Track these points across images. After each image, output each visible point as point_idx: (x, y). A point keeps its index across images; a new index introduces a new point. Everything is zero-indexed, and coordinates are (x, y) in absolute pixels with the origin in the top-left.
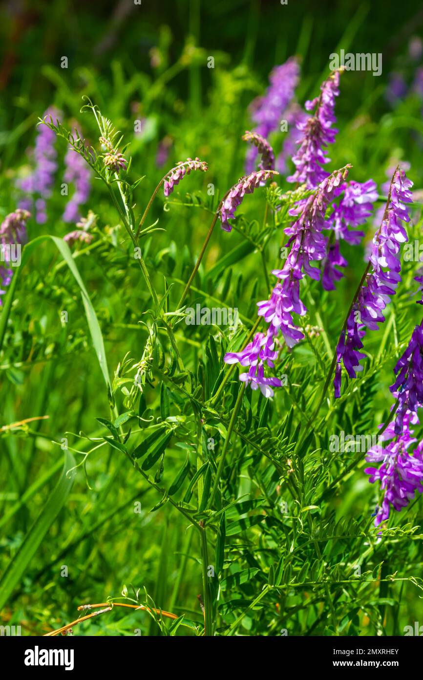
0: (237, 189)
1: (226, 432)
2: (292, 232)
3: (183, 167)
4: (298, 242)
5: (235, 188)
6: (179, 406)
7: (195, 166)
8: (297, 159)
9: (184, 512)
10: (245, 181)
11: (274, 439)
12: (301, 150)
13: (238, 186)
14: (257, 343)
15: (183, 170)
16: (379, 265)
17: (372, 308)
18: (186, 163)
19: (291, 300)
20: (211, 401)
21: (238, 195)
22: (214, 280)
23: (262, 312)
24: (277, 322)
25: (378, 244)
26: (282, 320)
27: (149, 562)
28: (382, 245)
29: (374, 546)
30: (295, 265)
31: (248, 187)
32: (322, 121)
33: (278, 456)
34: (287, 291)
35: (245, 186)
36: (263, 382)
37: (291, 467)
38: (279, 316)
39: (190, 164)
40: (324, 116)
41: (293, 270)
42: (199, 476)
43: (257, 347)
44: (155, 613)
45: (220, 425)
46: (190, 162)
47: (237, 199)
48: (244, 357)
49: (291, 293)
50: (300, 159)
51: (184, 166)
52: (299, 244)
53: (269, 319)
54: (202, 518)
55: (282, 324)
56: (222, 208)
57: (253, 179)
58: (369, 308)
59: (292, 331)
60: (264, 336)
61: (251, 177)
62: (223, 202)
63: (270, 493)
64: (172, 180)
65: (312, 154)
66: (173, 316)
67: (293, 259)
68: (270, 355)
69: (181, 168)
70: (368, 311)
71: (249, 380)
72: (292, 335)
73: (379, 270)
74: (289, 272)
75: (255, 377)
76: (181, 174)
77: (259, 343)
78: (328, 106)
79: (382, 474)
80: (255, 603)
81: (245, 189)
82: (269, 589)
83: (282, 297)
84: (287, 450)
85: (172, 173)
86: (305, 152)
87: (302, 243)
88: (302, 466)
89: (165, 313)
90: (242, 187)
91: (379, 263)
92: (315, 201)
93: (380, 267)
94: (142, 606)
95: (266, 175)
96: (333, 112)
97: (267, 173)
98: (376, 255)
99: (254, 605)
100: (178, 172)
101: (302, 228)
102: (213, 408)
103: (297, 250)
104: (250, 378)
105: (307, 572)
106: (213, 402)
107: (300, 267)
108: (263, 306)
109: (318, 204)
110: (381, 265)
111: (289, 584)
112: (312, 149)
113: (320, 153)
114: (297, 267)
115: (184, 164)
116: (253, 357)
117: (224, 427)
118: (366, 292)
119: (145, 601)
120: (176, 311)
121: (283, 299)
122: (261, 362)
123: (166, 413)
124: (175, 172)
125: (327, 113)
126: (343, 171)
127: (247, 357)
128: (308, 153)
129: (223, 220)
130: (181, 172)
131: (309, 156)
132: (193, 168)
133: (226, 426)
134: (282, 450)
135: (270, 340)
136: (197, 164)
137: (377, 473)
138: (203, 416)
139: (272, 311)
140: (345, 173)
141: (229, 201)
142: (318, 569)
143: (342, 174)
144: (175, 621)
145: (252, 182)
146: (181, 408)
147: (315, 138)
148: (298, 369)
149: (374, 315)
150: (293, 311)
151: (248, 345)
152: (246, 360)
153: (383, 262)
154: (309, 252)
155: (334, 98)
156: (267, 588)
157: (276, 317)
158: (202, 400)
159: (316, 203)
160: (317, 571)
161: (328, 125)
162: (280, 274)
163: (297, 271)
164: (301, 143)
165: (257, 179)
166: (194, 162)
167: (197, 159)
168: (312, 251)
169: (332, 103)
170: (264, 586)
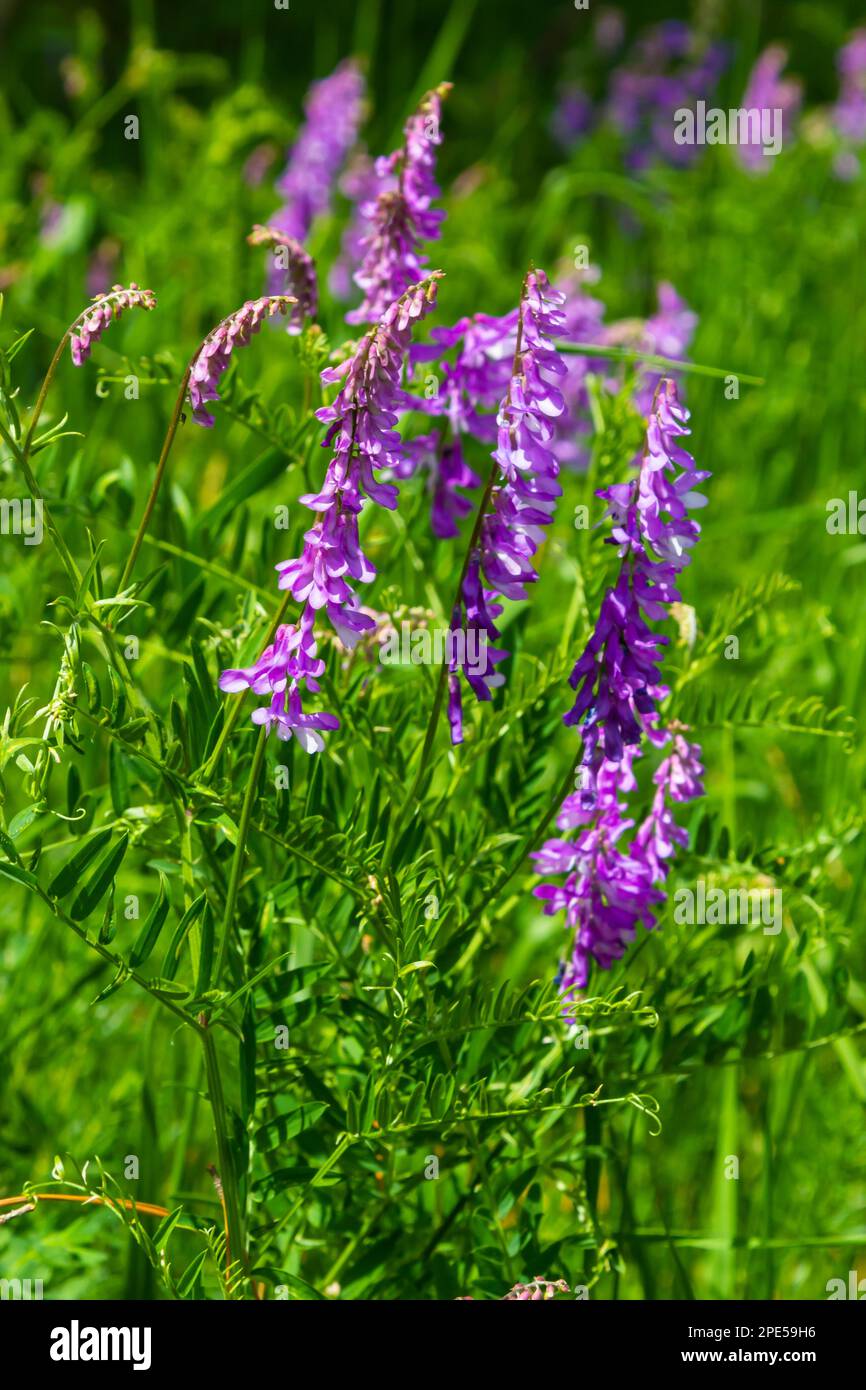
0: (216, 339)
1: (237, 831)
2: (331, 415)
3: (106, 304)
4: (345, 435)
5: (213, 337)
6: (148, 785)
7: (131, 301)
8: (365, 276)
9: (165, 999)
10: (232, 322)
11: (337, 840)
12: (371, 257)
13: (219, 333)
14: (282, 645)
15: (107, 310)
16: (513, 468)
17: (509, 555)
18: (112, 296)
19: (343, 553)
20: (204, 771)
21: (220, 351)
22: (214, 530)
23: (287, 582)
24: (318, 600)
25: (507, 425)
26: (327, 596)
27: (122, 1106)
28: (516, 424)
29: (564, 1044)
30: (344, 481)
31: (237, 334)
32: (411, 196)
33: (348, 872)
34: (334, 536)
35: (232, 331)
36: (300, 723)
37: (378, 891)
38: (321, 588)
39: (120, 296)
40: (415, 186)
41: (341, 492)
42: (190, 924)
43: (282, 654)
44: (123, 1207)
45: (225, 817)
46: (119, 293)
47: (218, 358)
48: (257, 675)
49: (342, 539)
50: (370, 276)
51: (108, 302)
52: (349, 438)
53: (301, 595)
54: (201, 1009)
55: (330, 602)
56: (191, 380)
57: (246, 317)
58: (503, 556)
59: (350, 615)
60: (295, 631)
61: (242, 313)
62: (192, 369)
63: (348, 951)
64: (85, 333)
65: (392, 265)
66: (112, 607)
67: (339, 470)
68: (310, 667)
69: (103, 307)
70: (502, 563)
71: (272, 721)
72: (351, 623)
73: (514, 476)
74: (334, 497)
75: (285, 715)
76: (102, 318)
77: (285, 647)
78: (420, 166)
79: (569, 895)
80: (324, 1173)
81: (233, 338)
82: (349, 1141)
83: (322, 548)
84: (367, 857)
85: (86, 318)
86: (378, 261)
87: (355, 437)
88: (396, 889)
89: (95, 600)
90: (226, 335)
91: (513, 462)
92: (372, 348)
93: (517, 470)
94: (95, 1197)
95: (273, 306)
96: (431, 177)
97: (274, 301)
98: (505, 447)
99: (322, 1175)
100: (96, 315)
101: (352, 406)
102: (208, 785)
103: (346, 451)
104: (273, 717)
105: (423, 1101)
106: (207, 774)
107: (355, 485)
108: (288, 571)
109: (378, 355)
110: (518, 466)
111: (390, 1129)
112: (393, 255)
113: (410, 261)
114: (347, 486)
115: (108, 298)
116: (276, 674)
117: (231, 823)
118: (494, 524)
119: (101, 1185)
120: (118, 596)
121: (326, 553)
122: (294, 682)
123: (122, 802)
124: (90, 316)
125: (419, 180)
126: (426, 286)
127: (264, 676)
128: (385, 263)
129: (195, 403)
130: (103, 315)
131: (388, 270)
132: (126, 304)
133: (236, 819)
134: (357, 860)
135: (308, 638)
136: (133, 295)
137: (559, 896)
138: (191, 805)
139: (307, 578)
140: (431, 289)
141: (202, 365)
142: (444, 1094)
143: (424, 291)
144: (164, 1221)
145: (246, 322)
146: (153, 789)
147: (398, 233)
148: (388, 697)
149: (515, 569)
150: (347, 573)
151: (265, 652)
152: (263, 680)
153: (520, 460)
154: (370, 452)
155: (431, 149)
156: (345, 1140)
157: (316, 589)
158: (185, 771)
159: (375, 352)
160: (443, 1097)
161: (422, 204)
162: (314, 502)
163: (349, 493)
164: (370, 243)
165: (255, 316)
166: (128, 292)
167: (132, 285)
168: (375, 449)
169: (428, 160)
170: (339, 1138)
